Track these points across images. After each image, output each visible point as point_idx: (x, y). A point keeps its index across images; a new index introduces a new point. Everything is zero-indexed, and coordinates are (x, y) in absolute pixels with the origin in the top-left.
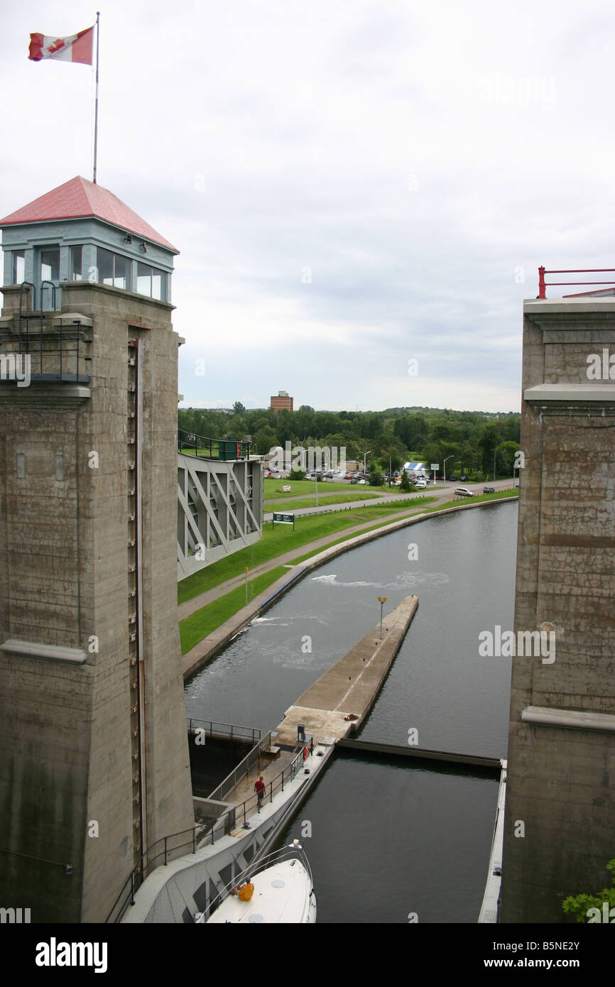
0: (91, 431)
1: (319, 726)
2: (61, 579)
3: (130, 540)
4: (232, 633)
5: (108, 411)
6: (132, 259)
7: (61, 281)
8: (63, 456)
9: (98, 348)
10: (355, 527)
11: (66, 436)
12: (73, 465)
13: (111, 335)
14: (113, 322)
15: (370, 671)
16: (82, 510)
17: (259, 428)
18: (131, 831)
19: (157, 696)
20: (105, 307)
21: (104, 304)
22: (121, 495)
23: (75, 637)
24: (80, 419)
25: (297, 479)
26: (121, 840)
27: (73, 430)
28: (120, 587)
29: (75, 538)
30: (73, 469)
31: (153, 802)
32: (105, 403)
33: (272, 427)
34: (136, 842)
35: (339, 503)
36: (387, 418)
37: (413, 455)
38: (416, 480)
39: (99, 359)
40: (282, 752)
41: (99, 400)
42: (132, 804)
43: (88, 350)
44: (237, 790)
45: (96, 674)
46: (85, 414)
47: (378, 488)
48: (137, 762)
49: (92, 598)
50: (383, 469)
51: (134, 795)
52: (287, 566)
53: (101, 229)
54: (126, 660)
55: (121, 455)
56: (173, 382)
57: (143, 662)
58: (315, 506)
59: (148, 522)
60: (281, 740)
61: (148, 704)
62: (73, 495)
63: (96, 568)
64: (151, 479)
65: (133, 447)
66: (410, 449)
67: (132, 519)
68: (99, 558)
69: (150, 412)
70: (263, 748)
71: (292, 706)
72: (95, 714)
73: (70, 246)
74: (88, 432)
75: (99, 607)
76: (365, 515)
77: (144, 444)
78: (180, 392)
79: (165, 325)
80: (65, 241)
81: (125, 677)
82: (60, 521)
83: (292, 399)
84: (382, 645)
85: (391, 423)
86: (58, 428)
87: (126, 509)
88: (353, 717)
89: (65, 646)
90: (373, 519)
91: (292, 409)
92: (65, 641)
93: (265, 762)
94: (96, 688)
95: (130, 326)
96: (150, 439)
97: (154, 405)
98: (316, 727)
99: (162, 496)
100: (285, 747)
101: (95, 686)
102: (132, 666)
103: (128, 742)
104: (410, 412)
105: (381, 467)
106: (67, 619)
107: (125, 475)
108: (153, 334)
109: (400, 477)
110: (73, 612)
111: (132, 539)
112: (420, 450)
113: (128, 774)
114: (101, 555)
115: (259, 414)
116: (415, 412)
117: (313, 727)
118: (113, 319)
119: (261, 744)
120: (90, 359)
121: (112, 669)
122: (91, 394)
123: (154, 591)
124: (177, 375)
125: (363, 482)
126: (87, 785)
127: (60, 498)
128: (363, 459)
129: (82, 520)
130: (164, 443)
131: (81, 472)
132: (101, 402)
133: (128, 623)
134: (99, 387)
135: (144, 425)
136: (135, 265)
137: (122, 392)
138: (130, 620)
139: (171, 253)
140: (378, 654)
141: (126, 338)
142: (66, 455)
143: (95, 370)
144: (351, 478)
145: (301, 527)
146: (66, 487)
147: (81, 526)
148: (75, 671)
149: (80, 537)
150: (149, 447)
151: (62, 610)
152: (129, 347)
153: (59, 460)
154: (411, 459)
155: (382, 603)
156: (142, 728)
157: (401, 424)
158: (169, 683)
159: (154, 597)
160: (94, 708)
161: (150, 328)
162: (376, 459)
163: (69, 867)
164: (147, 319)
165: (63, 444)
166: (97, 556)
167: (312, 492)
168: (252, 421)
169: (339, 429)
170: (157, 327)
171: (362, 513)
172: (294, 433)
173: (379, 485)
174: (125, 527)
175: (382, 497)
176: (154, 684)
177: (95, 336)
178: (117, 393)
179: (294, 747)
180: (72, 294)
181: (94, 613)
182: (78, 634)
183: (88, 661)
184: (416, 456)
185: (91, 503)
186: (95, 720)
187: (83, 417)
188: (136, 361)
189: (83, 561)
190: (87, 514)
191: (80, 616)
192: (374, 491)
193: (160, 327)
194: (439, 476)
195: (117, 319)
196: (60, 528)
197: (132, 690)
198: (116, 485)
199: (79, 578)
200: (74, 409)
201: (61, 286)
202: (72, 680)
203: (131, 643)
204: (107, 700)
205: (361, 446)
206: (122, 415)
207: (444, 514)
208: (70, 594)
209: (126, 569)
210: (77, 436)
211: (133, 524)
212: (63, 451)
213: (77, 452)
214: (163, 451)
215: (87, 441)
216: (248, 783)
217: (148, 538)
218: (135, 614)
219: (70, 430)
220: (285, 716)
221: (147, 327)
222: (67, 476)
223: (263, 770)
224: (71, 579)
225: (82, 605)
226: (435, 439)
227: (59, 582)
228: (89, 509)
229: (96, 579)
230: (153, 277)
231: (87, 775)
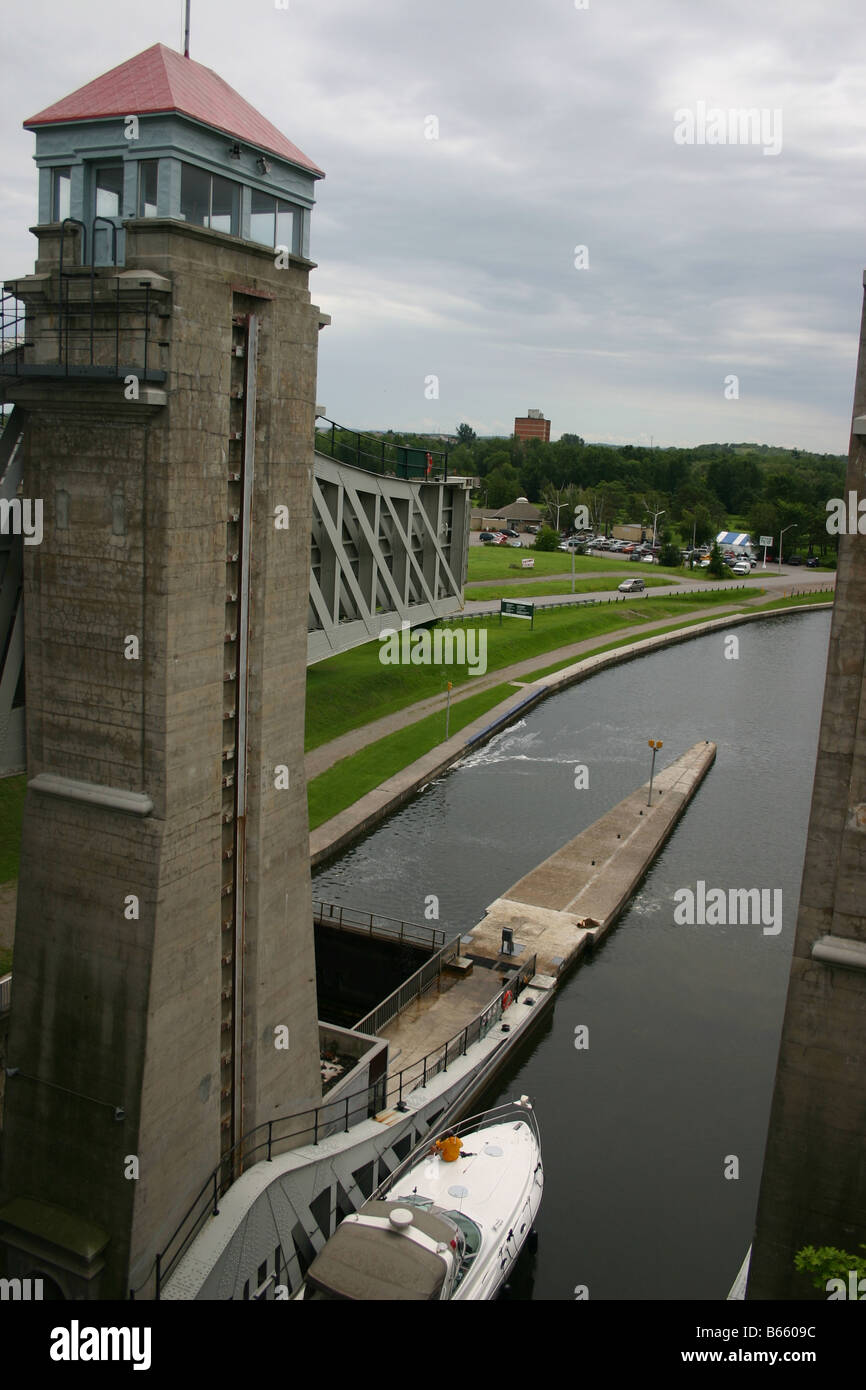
0: (166, 458)
1: (537, 932)
2: (118, 686)
3: (228, 632)
4: (419, 781)
5: (195, 429)
6: (242, 185)
7: (126, 217)
8: (123, 497)
9: (180, 327)
10: (628, 630)
11: (129, 465)
12: (138, 511)
13: (203, 307)
14: (207, 286)
15: (628, 854)
16: (150, 581)
17: (495, 466)
18: (217, 1068)
19: (266, 872)
20: (193, 261)
21: (193, 257)
22: (214, 561)
23: (136, 775)
24: (151, 439)
25: (546, 549)
26: (200, 1079)
27: (140, 456)
28: (209, 703)
29: (140, 624)
30: (138, 517)
31: (253, 1028)
32: (190, 417)
33: (514, 466)
34: (224, 1082)
35: (607, 590)
36: (699, 459)
37: (735, 520)
38: (734, 560)
39: (182, 345)
40: (474, 967)
41: (181, 411)
42: (219, 1030)
43: (164, 329)
44: (400, 1019)
45: (166, 832)
46: (157, 431)
47: (673, 569)
48: (229, 968)
49: (163, 718)
50: (683, 540)
51: (224, 1016)
52: (516, 684)
53: (188, 134)
54: (216, 814)
55: (216, 498)
56: (308, 386)
57: (243, 819)
58: (569, 593)
59: (260, 604)
60: (476, 949)
61: (251, 881)
62: (138, 558)
63: (169, 671)
64: (265, 538)
65: (237, 486)
66: (730, 511)
67: (233, 599)
68: (176, 657)
69: (268, 432)
70: (447, 959)
71: (499, 899)
72: (162, 892)
73: (139, 160)
74: (162, 460)
75: (172, 731)
76: (646, 612)
77: (257, 482)
78: (319, 403)
79: (297, 293)
80: (132, 151)
81: (213, 840)
82: (118, 596)
83: (548, 422)
84: (649, 816)
85: (703, 467)
86: (118, 453)
87: (223, 583)
88: (590, 924)
89: (123, 788)
90: (660, 619)
91: (548, 438)
92: (121, 780)
93: (450, 979)
94: (165, 854)
95: (235, 293)
96: (267, 474)
97: (273, 421)
98: (532, 934)
99: (284, 564)
100: (480, 960)
101: (164, 850)
102: (225, 824)
103: (216, 938)
104: (737, 451)
105: (680, 537)
106: (126, 748)
107: (223, 530)
108: (277, 310)
109: (708, 554)
110: (134, 738)
111: (232, 632)
112: (745, 513)
113: (213, 984)
114: (179, 653)
115: (496, 443)
116: (745, 451)
117: (527, 933)
118: (207, 281)
119: (443, 954)
120: (167, 345)
121: (193, 827)
122: (168, 400)
123: (266, 712)
124: (316, 375)
125: (649, 558)
126: (148, 996)
127: (117, 561)
128: (653, 524)
129: (150, 597)
130: (289, 483)
131: (150, 523)
132: (183, 414)
133: (220, 759)
134: (180, 390)
135: (256, 452)
136: (247, 194)
137: (220, 398)
138: (225, 754)
139: (310, 176)
140: (641, 829)
141: (229, 311)
142: (129, 495)
143: (176, 362)
144: (631, 552)
145: (543, 624)
146: (128, 545)
147: (149, 607)
148: (135, 826)
149: (147, 623)
150: (264, 487)
151: (118, 733)
152: (234, 327)
153: (118, 503)
154: (731, 527)
155: (655, 750)
156: (239, 918)
157: (719, 469)
158: (286, 854)
159: (265, 722)
160: (161, 883)
161: (269, 296)
162: (672, 524)
163: (119, 1110)
164: (265, 283)
165: (123, 478)
166: (172, 654)
167: (567, 571)
168: (483, 456)
169: (621, 473)
170: (282, 296)
171: (641, 607)
172: (548, 477)
173: (675, 566)
174: (221, 612)
175: (678, 584)
176: (261, 853)
177: (175, 307)
178: (212, 400)
179: (496, 962)
180: (141, 238)
181: (164, 739)
182: (140, 771)
183: (155, 813)
184: (741, 523)
185: (164, 572)
186: (162, 901)
187: (155, 436)
188: (245, 350)
189: (150, 660)
190: (158, 587)
191: (145, 743)
192: (665, 574)
193: (289, 297)
194: (772, 555)
195: (213, 282)
196: (117, 608)
197: (225, 860)
198: (206, 545)
199: (144, 685)
200: (140, 424)
201: (125, 225)
202: (131, 840)
203: (225, 789)
204: (183, 873)
205: (652, 503)
206: (219, 435)
207: (774, 616)
208: (132, 709)
209: (221, 676)
210: (145, 465)
211: (234, 607)
212: (123, 489)
213: (145, 491)
214: (288, 495)
215: (160, 475)
216: (418, 1011)
217: (258, 628)
218: (233, 746)
219: (135, 457)
220: (487, 914)
221: (266, 297)
222: (129, 527)
223: (444, 992)
224: (131, 688)
225: (147, 727)
226: (770, 496)
227: (115, 691)
228: (162, 580)
229: (170, 689)
230: (279, 215)
231: (148, 982)
